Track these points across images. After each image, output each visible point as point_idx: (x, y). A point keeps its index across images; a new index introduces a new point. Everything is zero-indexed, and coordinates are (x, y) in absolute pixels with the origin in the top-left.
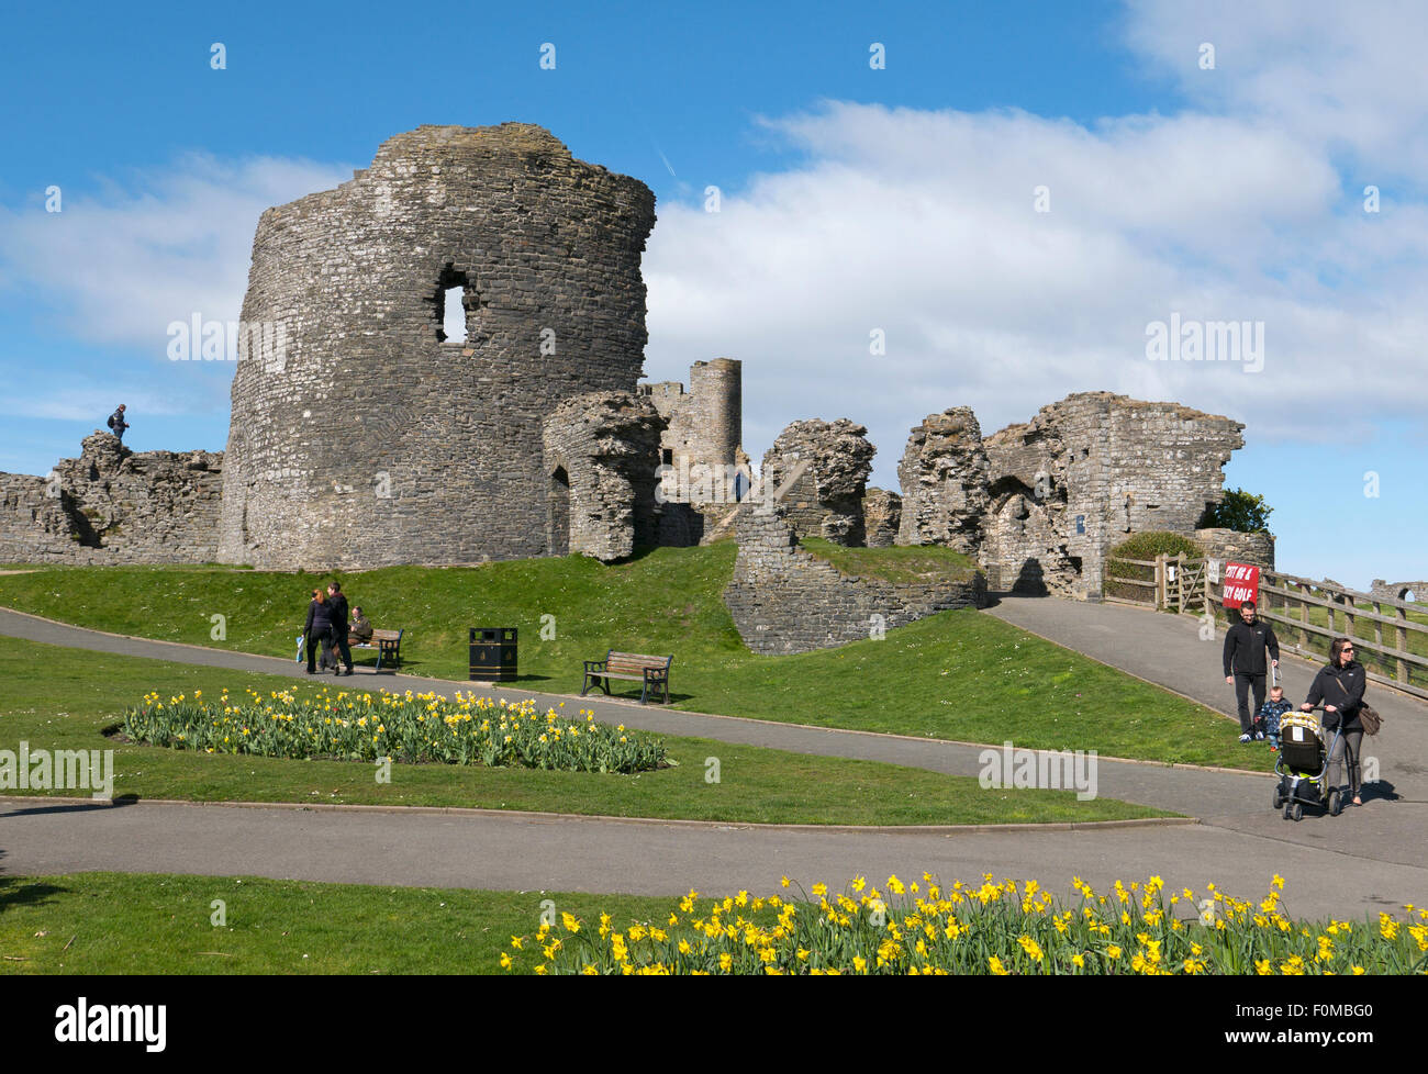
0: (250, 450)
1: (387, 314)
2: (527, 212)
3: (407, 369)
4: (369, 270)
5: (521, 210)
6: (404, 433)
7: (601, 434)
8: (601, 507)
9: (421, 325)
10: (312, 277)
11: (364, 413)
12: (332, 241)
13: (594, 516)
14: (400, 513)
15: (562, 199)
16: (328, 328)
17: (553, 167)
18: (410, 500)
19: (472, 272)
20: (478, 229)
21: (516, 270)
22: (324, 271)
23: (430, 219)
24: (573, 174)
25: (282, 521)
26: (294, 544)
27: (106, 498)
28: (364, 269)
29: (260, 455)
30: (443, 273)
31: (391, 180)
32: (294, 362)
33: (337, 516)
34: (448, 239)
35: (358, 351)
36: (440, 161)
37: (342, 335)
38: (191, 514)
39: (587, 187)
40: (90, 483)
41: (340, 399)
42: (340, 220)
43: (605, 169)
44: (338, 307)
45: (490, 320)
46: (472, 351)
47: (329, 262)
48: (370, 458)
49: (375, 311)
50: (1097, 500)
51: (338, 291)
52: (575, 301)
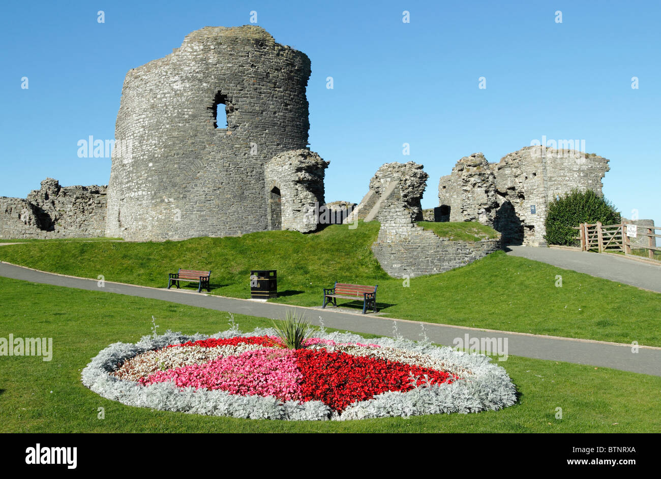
0: (121, 183)
1: (190, 116)
2: (256, 66)
3: (200, 141)
4: (181, 95)
5: (252, 66)
6: (199, 173)
7: (299, 170)
8: (300, 206)
9: (206, 120)
10: (153, 99)
11: (179, 163)
12: (162, 82)
13: (297, 210)
14: (197, 211)
15: (271, 61)
16: (161, 123)
17: (267, 46)
18: (202, 205)
19: (230, 95)
20: (233, 74)
21: (251, 94)
22: (159, 96)
23: (210, 70)
24: (276, 49)
25: (139, 217)
26: (145, 227)
27: (53, 208)
28: (178, 95)
29: (126, 185)
30: (216, 95)
31: (191, 52)
32: (144, 140)
33: (166, 213)
34: (219, 79)
35: (175, 134)
36: (215, 43)
37: (167, 126)
38: (92, 214)
39: (282, 55)
40: (45, 201)
41: (167, 157)
42: (167, 72)
43: (290, 47)
44: (166, 113)
45: (239, 117)
46: (231, 132)
47: (161, 92)
48: (182, 185)
49: (184, 114)
50: (542, 197)
51: (165, 105)
52: (278, 108)
